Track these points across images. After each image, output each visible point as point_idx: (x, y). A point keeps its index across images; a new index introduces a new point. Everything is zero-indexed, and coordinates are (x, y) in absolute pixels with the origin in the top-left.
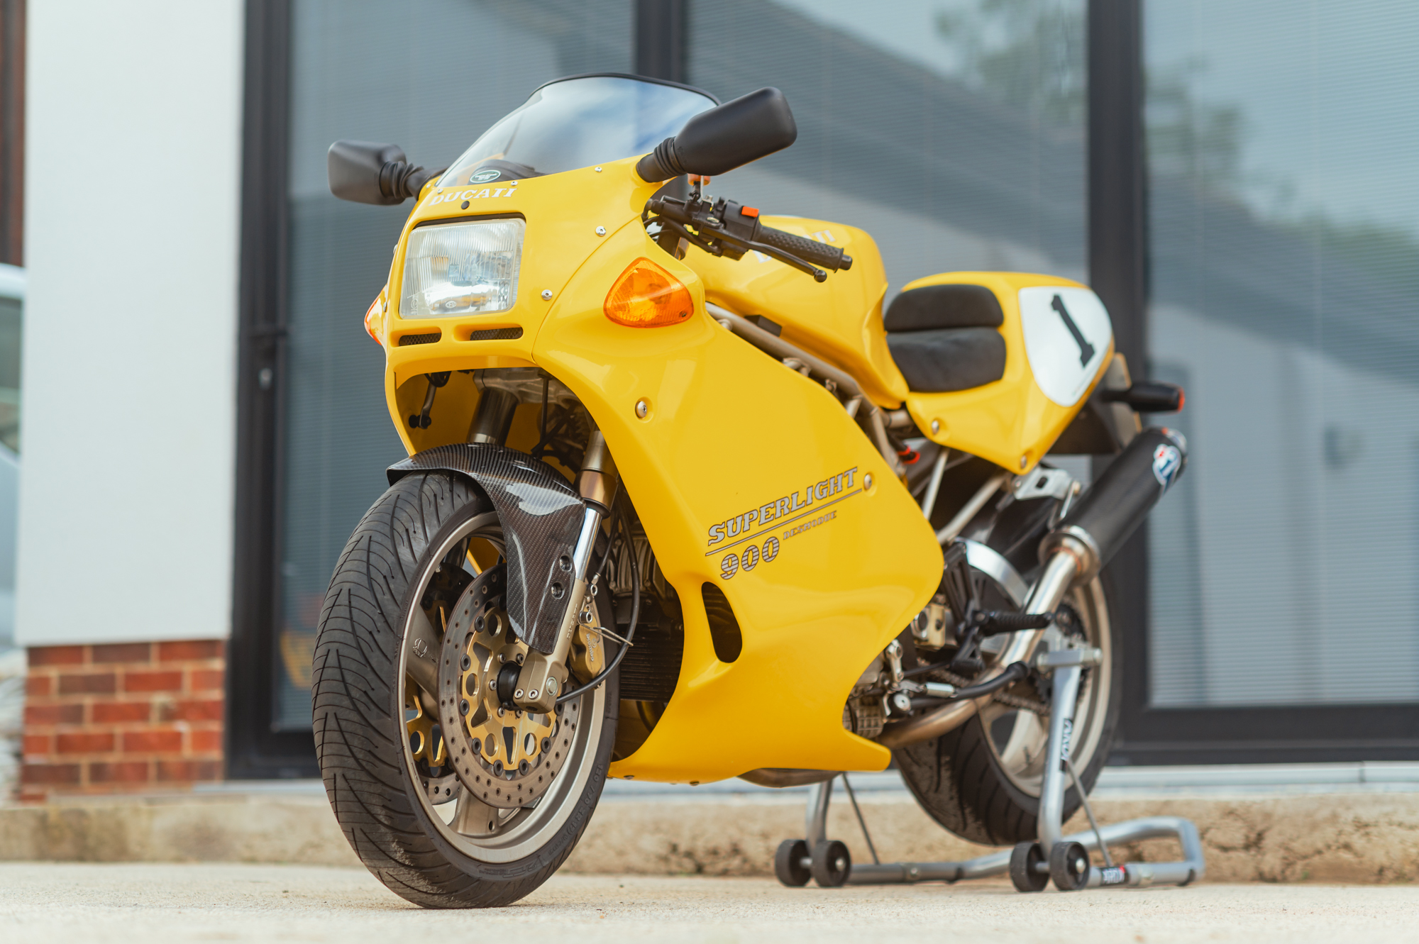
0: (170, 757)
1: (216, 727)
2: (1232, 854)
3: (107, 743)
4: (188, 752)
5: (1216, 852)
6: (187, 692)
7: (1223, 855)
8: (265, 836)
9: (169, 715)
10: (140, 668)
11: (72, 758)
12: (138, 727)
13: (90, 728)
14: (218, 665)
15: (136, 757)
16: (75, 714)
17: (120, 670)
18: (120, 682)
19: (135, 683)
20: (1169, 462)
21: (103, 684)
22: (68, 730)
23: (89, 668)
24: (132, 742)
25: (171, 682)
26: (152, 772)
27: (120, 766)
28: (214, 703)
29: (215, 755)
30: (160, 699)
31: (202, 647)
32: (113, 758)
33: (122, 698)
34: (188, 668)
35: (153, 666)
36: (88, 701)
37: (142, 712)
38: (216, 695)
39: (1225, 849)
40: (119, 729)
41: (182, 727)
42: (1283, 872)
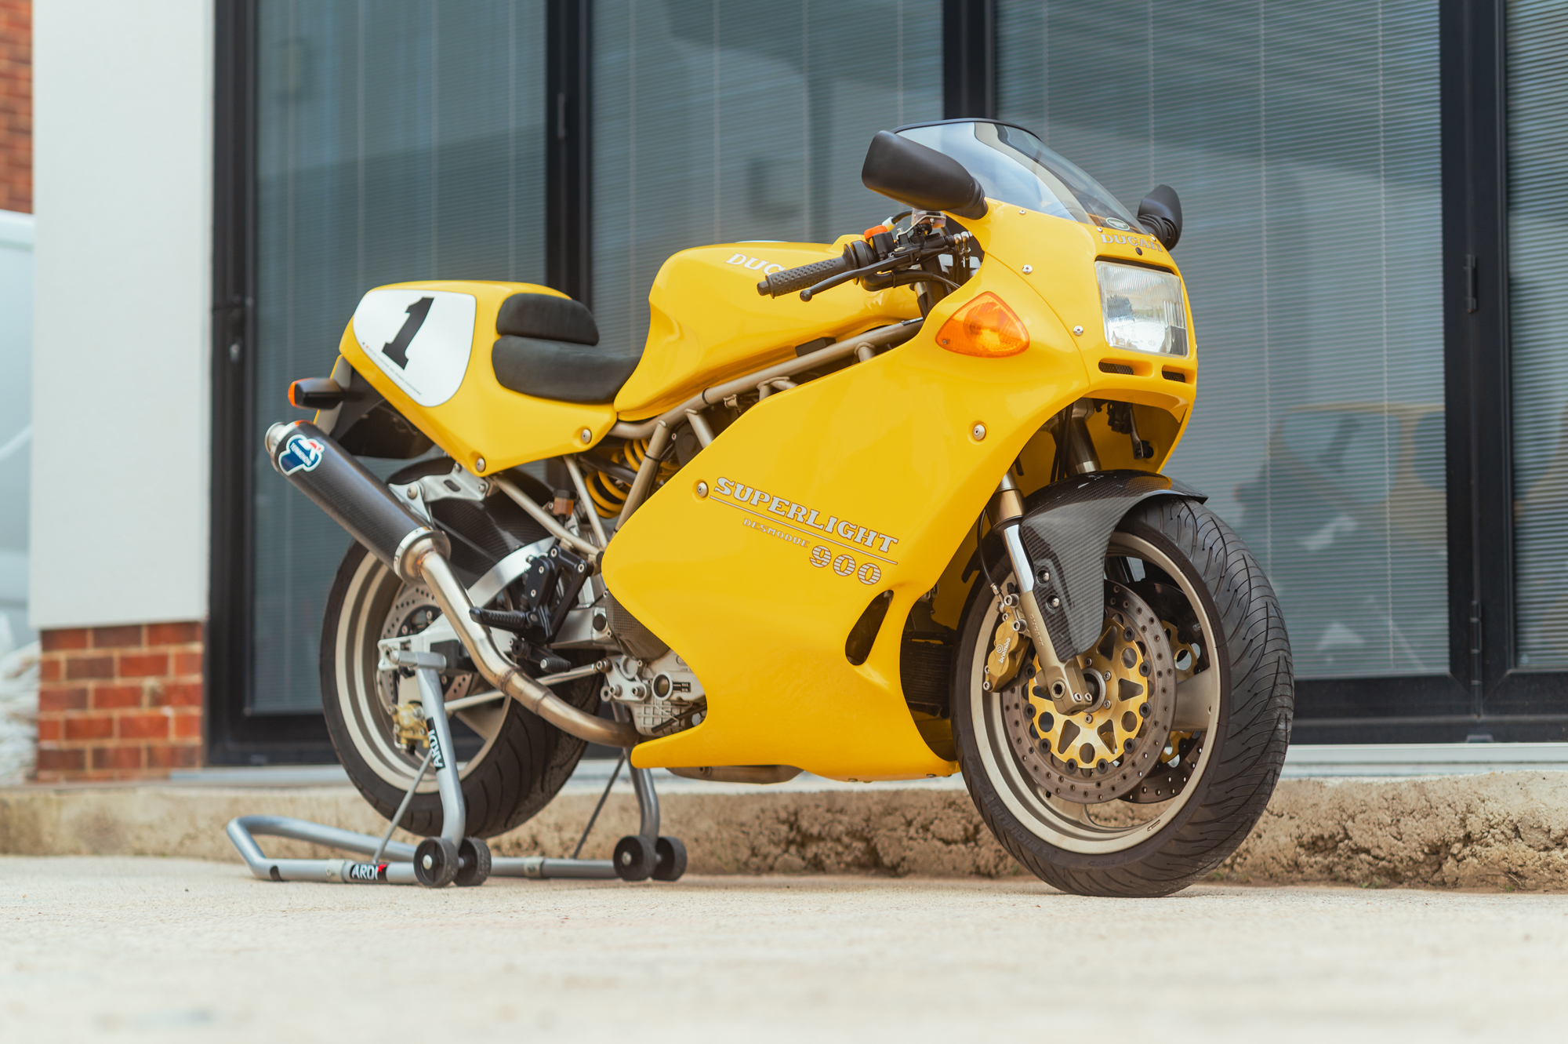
0: (157, 742)
1: (196, 711)
2: (953, 847)
3: (105, 729)
4: (173, 739)
5: (939, 844)
6: (172, 678)
7: (945, 848)
9: (158, 700)
10: (133, 651)
11: (79, 744)
12: (132, 712)
13: (93, 713)
14: (197, 648)
15: (131, 743)
16: (78, 699)
17: (116, 653)
18: (117, 667)
19: (133, 666)
21: (100, 668)
22: (74, 714)
23: (91, 652)
24: (129, 728)
25: (158, 665)
26: (144, 757)
27: (117, 751)
28: (195, 687)
29: (196, 740)
30: (150, 683)
31: (182, 630)
32: (112, 743)
33: (119, 682)
34: (172, 650)
35: (144, 650)
36: (91, 685)
37: (133, 697)
38: (196, 679)
39: (947, 842)
40: (116, 714)
41: (168, 711)
42: (996, 867)
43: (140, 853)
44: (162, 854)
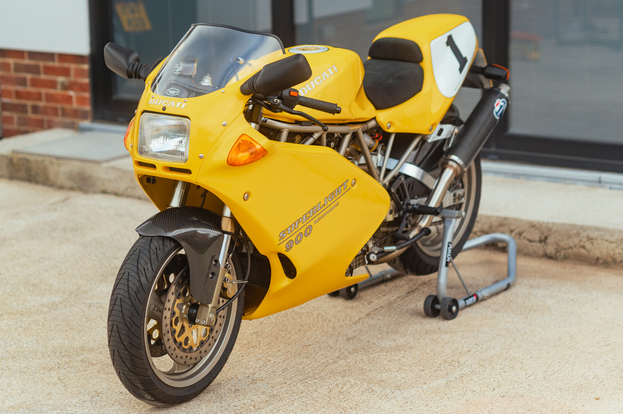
0: (67, 106)
1: (87, 95)
2: (533, 244)
3: (39, 97)
4: (75, 105)
5: (527, 242)
6: (72, 78)
7: (529, 244)
8: (110, 181)
9: (65, 87)
10: (50, 64)
11: (23, 102)
12: (52, 91)
13: (30, 89)
14: (86, 67)
15: (52, 105)
16: (23, 82)
17: (41, 64)
18: (42, 70)
19: (49, 70)
20: (501, 107)
21: (35, 70)
22: (20, 88)
23: (27, 61)
24: (50, 98)
25: (66, 72)
26: (60, 112)
27: (45, 108)
28: (85, 84)
29: (88, 108)
30: (61, 79)
31: (78, 58)
32: (42, 104)
33: (43, 77)
34: (73, 66)
35: (56, 64)
36: (29, 76)
37: (53, 85)
38: (86, 80)
40: (44, 91)
41: (71, 93)
42: (556, 254)
43: (104, 192)
44: (116, 194)
